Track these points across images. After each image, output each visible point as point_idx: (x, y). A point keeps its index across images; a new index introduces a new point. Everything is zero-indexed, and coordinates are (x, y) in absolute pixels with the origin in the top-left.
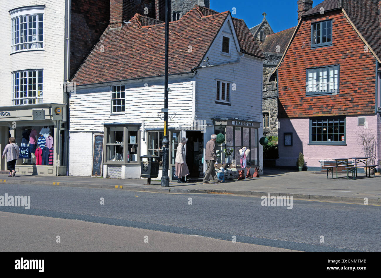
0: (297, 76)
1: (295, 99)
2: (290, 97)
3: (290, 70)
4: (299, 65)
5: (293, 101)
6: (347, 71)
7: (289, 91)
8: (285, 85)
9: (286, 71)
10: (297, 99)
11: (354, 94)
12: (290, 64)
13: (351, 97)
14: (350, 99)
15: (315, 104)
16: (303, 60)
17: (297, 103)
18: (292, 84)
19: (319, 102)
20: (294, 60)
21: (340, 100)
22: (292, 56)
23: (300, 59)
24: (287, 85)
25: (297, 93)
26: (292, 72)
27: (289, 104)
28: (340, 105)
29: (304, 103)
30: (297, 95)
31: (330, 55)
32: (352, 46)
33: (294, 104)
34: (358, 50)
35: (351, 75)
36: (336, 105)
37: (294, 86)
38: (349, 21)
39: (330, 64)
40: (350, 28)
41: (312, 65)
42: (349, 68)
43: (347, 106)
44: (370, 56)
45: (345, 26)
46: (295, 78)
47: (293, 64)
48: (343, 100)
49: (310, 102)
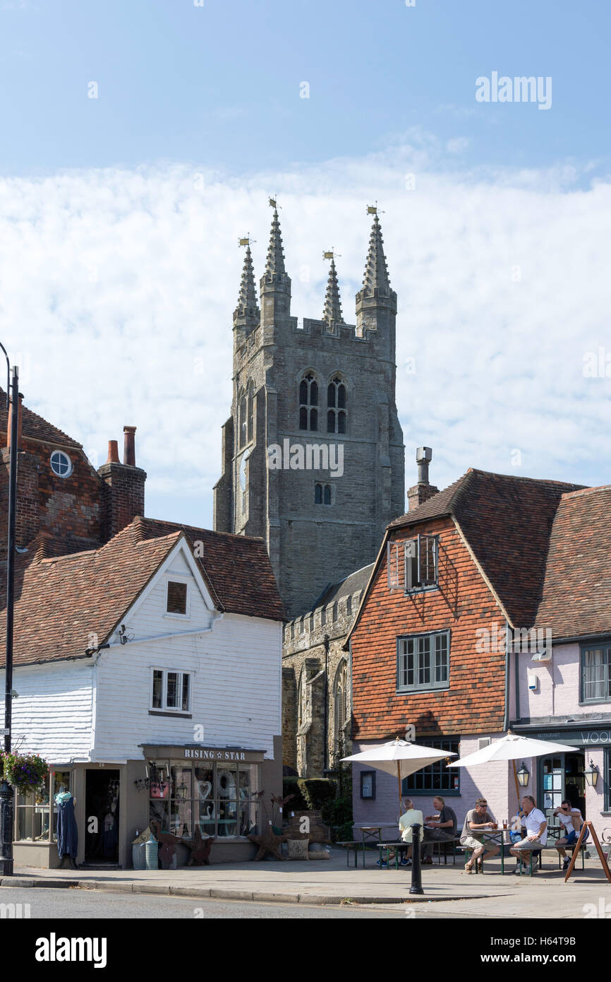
0: (382, 651)
1: (378, 701)
2: (371, 697)
3: (372, 640)
4: (386, 629)
5: (375, 705)
6: (462, 642)
7: (369, 684)
8: (363, 671)
9: (365, 640)
10: (382, 700)
11: (472, 691)
12: (371, 627)
13: (467, 697)
14: (466, 702)
15: (411, 712)
16: (391, 619)
17: (382, 709)
18: (374, 670)
19: (417, 706)
20: (377, 617)
21: (450, 703)
22: (375, 609)
23: (388, 616)
24: (366, 671)
25: (383, 687)
26: (374, 644)
27: (369, 711)
28: (450, 713)
29: (394, 708)
30: (381, 691)
31: (434, 608)
32: (470, 592)
33: (378, 710)
34: (479, 601)
35: (467, 652)
36: (445, 713)
37: (377, 674)
38: (463, 540)
39: (435, 627)
40: (466, 554)
41: (406, 630)
42: (465, 637)
43: (462, 717)
44: (497, 613)
45: (457, 551)
46: (380, 655)
47: (376, 626)
48: (456, 702)
49: (404, 707)
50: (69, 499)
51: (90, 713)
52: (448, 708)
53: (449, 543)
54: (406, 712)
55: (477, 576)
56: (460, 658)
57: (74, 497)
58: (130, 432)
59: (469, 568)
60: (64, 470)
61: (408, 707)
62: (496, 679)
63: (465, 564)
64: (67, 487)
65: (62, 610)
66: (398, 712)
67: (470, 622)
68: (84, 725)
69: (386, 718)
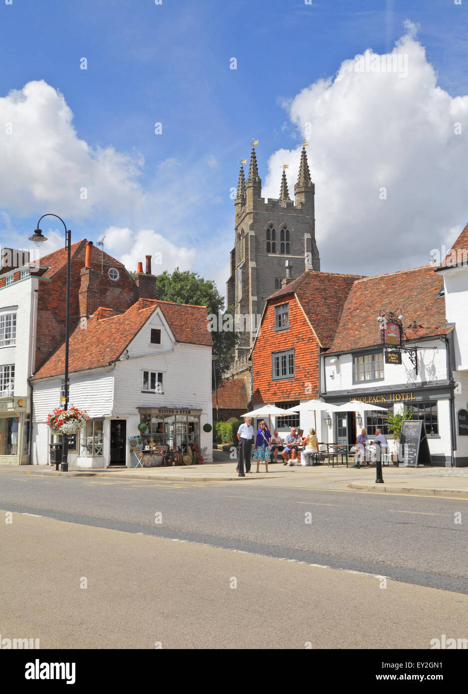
0: (266, 360)
1: (264, 384)
2: (261, 383)
3: (261, 354)
4: (267, 349)
5: (263, 387)
6: (300, 355)
7: (261, 376)
8: (258, 370)
9: (258, 355)
10: (266, 384)
11: (304, 378)
12: (260, 348)
13: (302, 381)
15: (278, 389)
16: (269, 344)
17: (266, 389)
18: (262, 369)
21: (295, 385)
23: (268, 342)
24: (259, 370)
25: (266, 377)
26: (262, 356)
27: (260, 389)
28: (295, 390)
29: (271, 388)
30: (266, 380)
31: (288, 338)
32: (303, 330)
33: (264, 389)
34: (307, 334)
35: (302, 359)
36: (293, 390)
37: (264, 371)
38: (299, 305)
39: (288, 348)
40: (301, 311)
41: (276, 350)
42: (301, 352)
43: (301, 391)
44: (315, 340)
45: (297, 310)
46: (264, 362)
47: (263, 348)
48: (298, 384)
49: (275, 387)
50: (118, 291)
51: (111, 393)
52: (294, 387)
53: (294, 306)
54: (276, 389)
55: (306, 322)
56: (299, 362)
57: (121, 290)
58: (149, 258)
59: (302, 318)
60: (115, 277)
61: (277, 387)
62: (315, 372)
63: (301, 316)
64: (117, 285)
65: (103, 344)
66: (273, 390)
67: (303, 345)
68: (109, 398)
69: (268, 393)
